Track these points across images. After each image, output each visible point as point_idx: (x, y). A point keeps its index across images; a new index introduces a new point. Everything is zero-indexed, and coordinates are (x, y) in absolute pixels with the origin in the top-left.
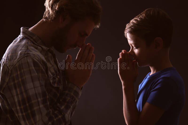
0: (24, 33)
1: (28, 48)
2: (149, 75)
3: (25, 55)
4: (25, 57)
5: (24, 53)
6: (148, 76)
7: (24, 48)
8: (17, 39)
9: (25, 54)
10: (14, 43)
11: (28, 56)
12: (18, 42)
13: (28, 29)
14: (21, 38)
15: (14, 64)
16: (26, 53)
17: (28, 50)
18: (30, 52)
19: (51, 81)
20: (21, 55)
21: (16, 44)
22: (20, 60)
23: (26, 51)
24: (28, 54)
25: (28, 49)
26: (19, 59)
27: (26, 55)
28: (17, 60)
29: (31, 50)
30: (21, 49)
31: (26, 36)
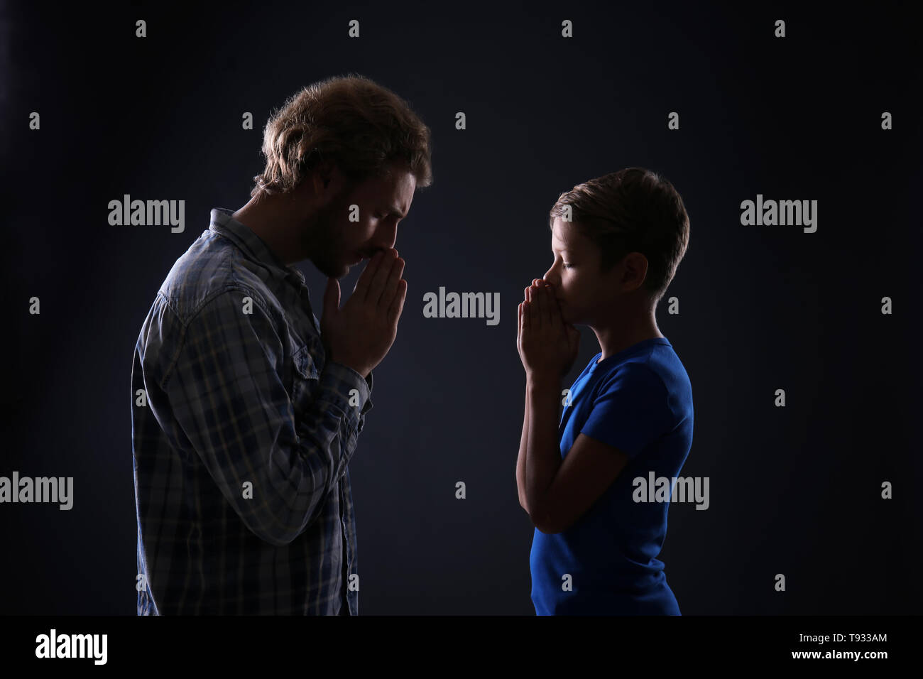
0: (219, 225)
1: (235, 269)
2: (597, 363)
3: (226, 289)
4: (225, 293)
5: (224, 283)
6: (594, 366)
7: (222, 269)
8: (201, 241)
9: (225, 285)
10: (193, 252)
11: (233, 290)
12: (205, 251)
13: (230, 214)
14: (213, 240)
15: (196, 311)
16: (229, 281)
17: (234, 274)
18: (238, 280)
19: (297, 364)
20: (216, 288)
21: (198, 255)
22: (212, 300)
23: (227, 278)
24: (235, 284)
25: (233, 271)
26: (209, 298)
27: (229, 287)
28: (205, 299)
29: (242, 275)
30: (215, 272)
31: (226, 235)
